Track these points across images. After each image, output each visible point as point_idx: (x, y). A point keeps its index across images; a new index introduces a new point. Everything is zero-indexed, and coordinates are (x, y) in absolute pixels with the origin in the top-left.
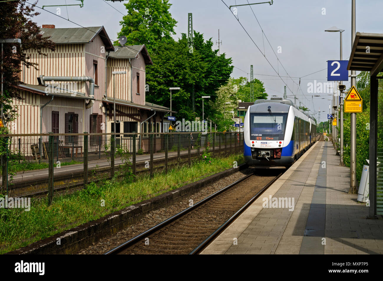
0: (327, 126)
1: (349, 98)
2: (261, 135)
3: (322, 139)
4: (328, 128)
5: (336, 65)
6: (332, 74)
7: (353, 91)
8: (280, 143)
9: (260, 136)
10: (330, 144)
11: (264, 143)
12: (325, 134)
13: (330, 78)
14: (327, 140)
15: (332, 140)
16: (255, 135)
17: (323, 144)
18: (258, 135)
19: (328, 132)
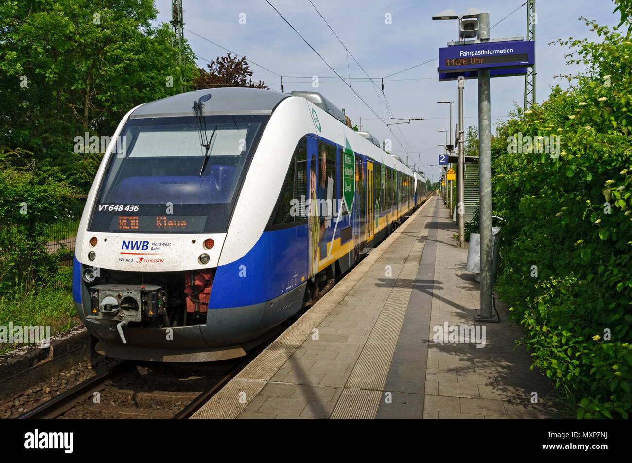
0: (438, 185)
1: (449, 173)
2: (135, 209)
3: (435, 195)
4: (439, 187)
5: (443, 157)
6: (441, 162)
7: (451, 170)
8: (209, 244)
9: (133, 214)
10: (440, 198)
11: (136, 246)
12: (437, 191)
13: (440, 164)
14: (439, 195)
15: (442, 196)
16: (111, 208)
17: (436, 198)
18: (125, 206)
19: (440, 190)
